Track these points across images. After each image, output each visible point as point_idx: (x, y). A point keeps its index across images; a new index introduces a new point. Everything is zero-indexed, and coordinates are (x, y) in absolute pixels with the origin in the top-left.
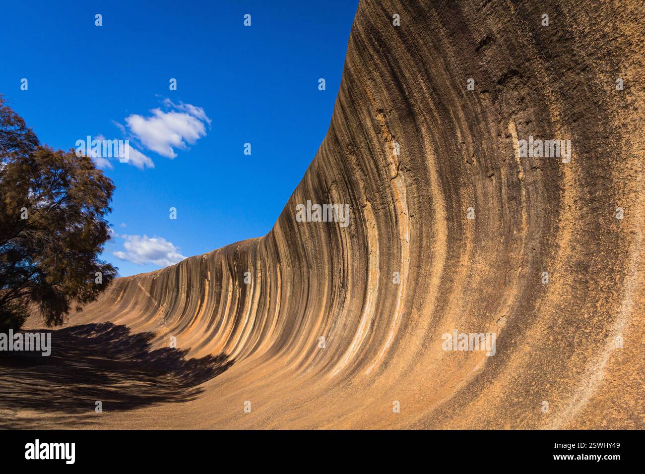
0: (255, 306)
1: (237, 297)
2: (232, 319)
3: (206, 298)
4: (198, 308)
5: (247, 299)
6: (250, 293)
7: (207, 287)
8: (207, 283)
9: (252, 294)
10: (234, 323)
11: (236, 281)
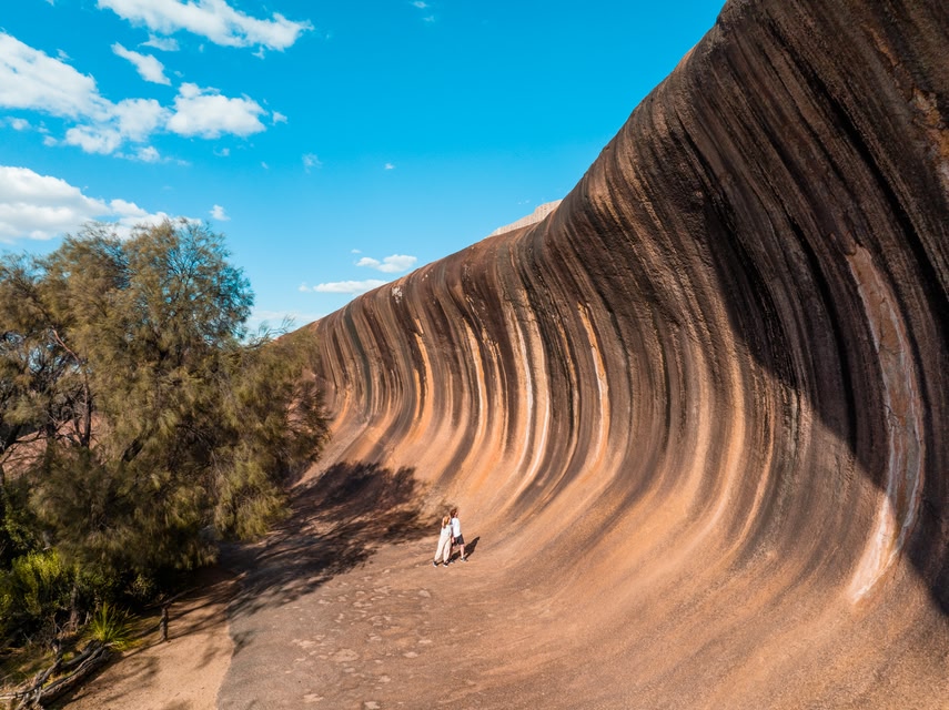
0: (542, 376)
1: (495, 360)
2: (498, 399)
3: (428, 365)
4: (418, 385)
5: (517, 361)
6: (519, 350)
7: (422, 347)
8: (419, 339)
9: (524, 350)
10: (505, 408)
11: (481, 331)
